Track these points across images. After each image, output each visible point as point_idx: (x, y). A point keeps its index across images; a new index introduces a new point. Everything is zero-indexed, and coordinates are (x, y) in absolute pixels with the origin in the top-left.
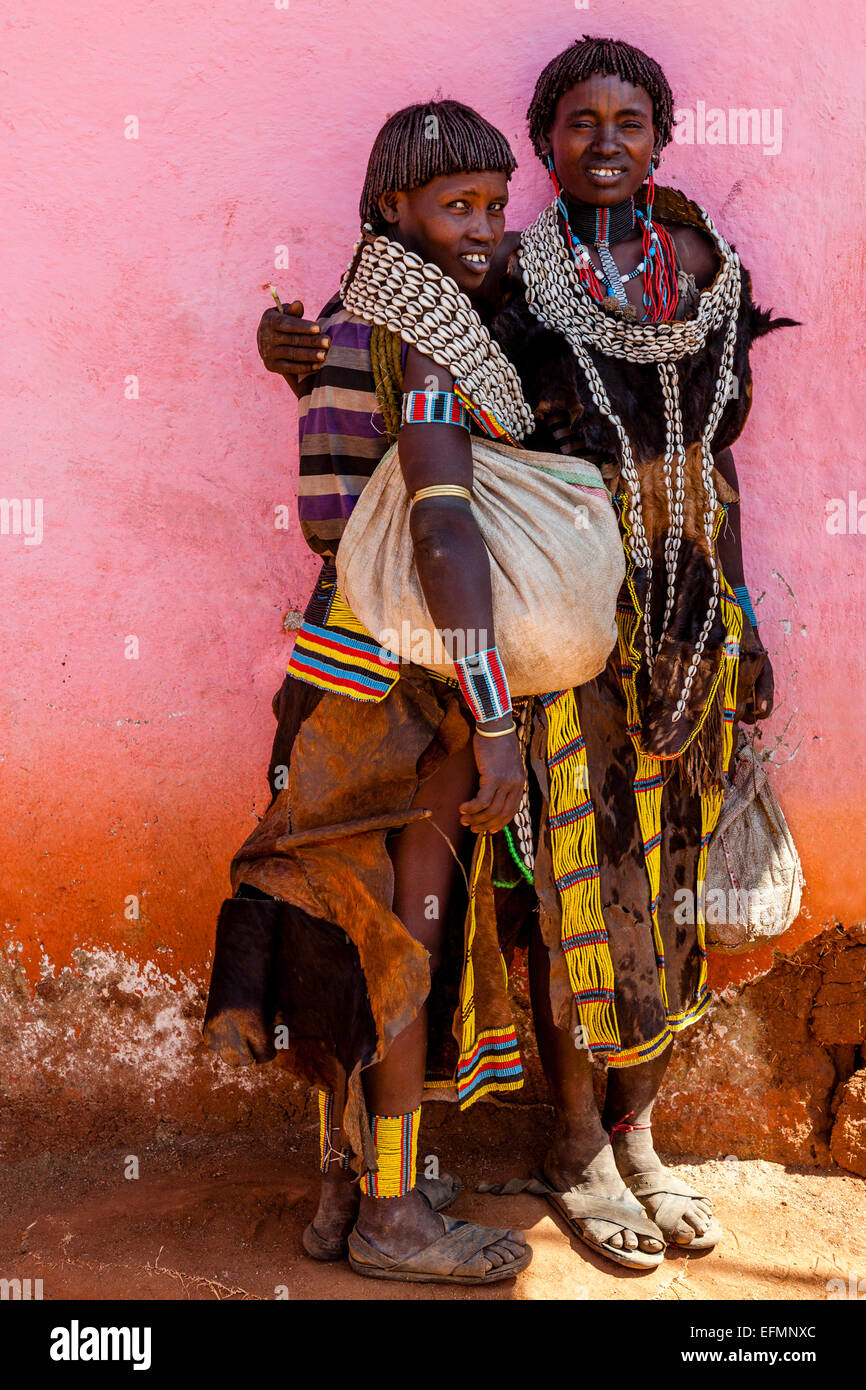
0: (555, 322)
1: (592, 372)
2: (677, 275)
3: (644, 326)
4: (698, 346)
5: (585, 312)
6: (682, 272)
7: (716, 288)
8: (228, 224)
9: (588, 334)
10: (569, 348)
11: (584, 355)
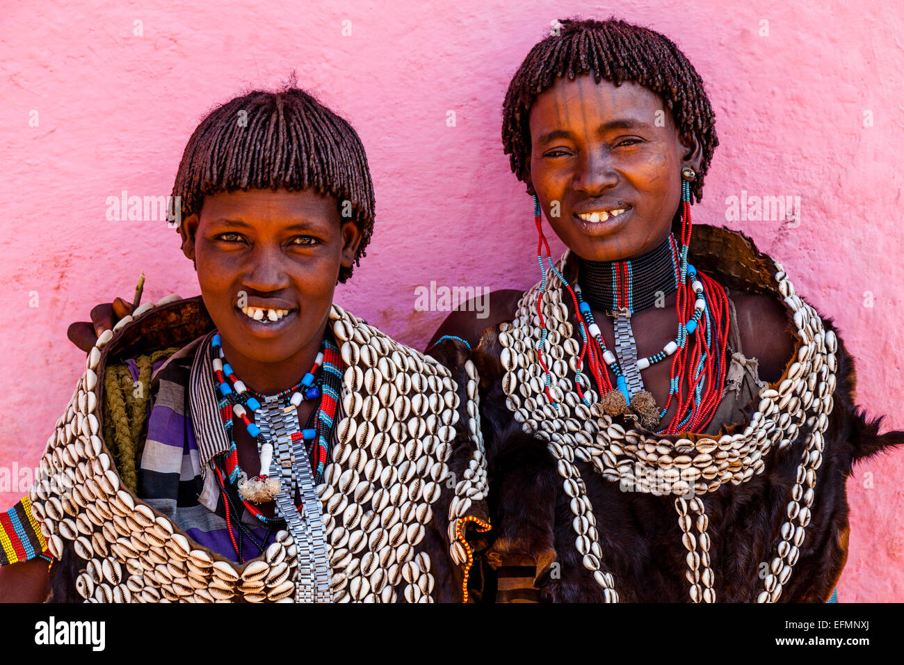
0: (539, 423)
1: (581, 504)
2: (729, 357)
3: (658, 439)
4: (750, 472)
5: (587, 415)
6: (739, 356)
7: (785, 384)
8: (58, 288)
9: (585, 447)
10: (553, 463)
11: (574, 477)
